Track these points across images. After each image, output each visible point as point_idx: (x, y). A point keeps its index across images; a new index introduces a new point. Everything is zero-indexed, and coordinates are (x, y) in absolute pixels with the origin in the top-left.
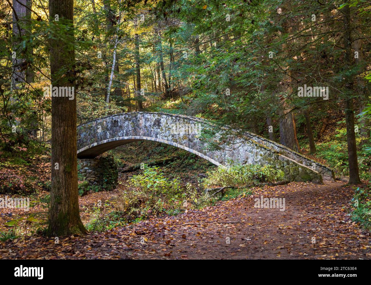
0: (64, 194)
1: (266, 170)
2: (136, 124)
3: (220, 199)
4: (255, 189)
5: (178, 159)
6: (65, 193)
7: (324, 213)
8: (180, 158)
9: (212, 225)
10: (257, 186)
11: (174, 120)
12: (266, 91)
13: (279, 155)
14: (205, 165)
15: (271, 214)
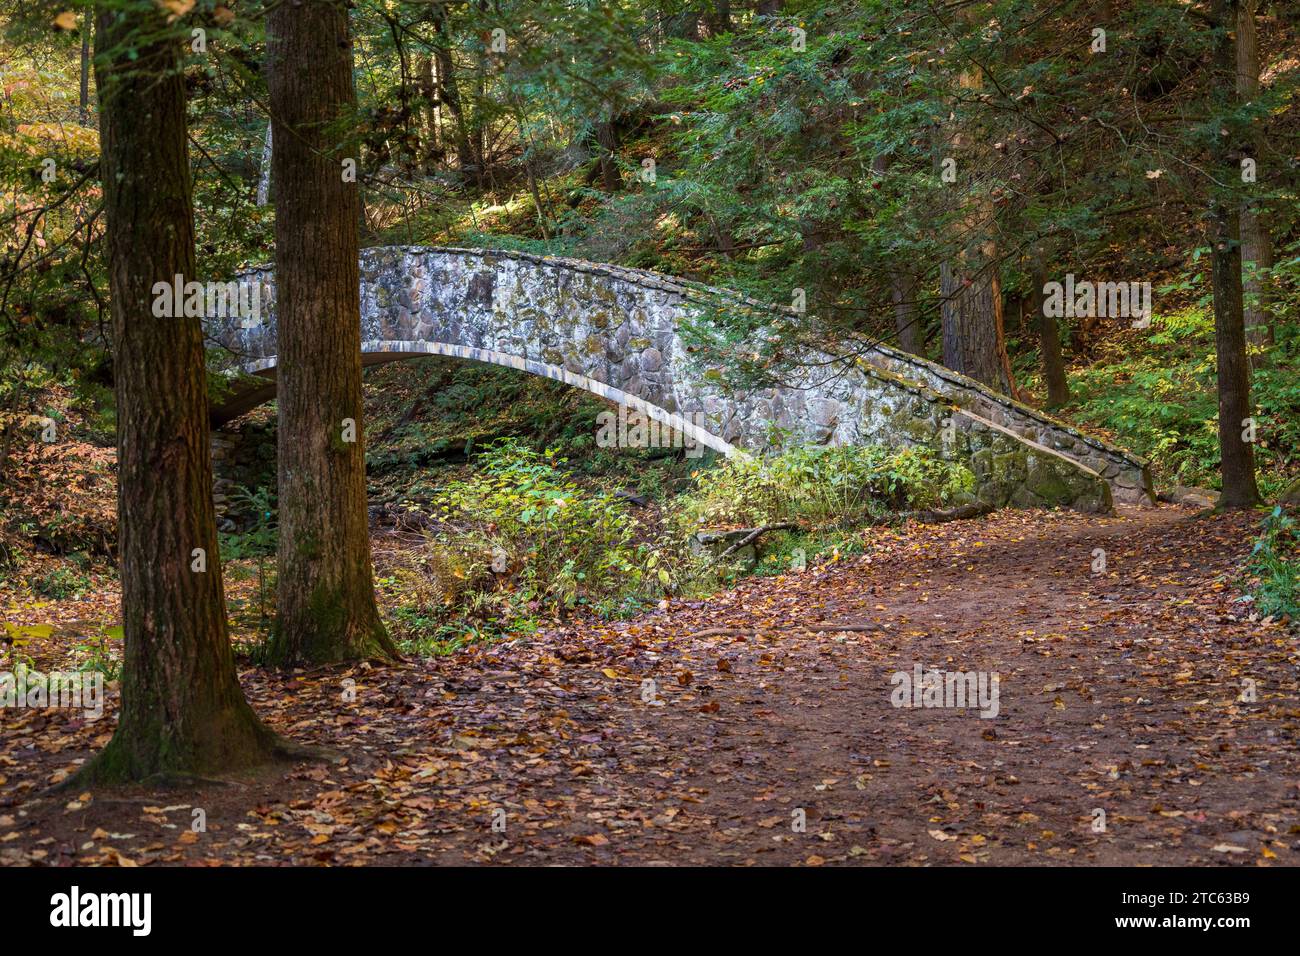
0: (327, 526)
1: (906, 462)
2: (396, 295)
3: (751, 570)
4: (871, 532)
5: (527, 435)
6: (331, 522)
7: (1156, 596)
8: (533, 429)
9: (791, 636)
10: (879, 523)
11: (549, 278)
12: (897, 170)
13: (954, 408)
14: (636, 456)
15: (973, 604)
